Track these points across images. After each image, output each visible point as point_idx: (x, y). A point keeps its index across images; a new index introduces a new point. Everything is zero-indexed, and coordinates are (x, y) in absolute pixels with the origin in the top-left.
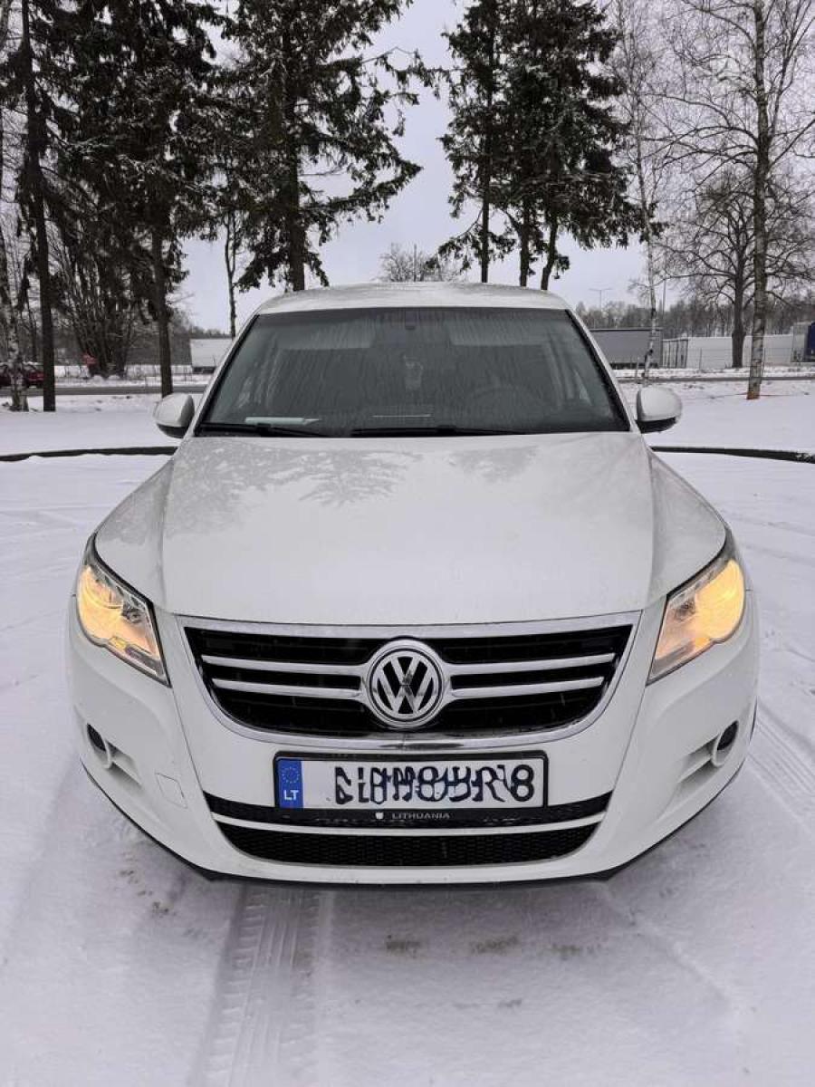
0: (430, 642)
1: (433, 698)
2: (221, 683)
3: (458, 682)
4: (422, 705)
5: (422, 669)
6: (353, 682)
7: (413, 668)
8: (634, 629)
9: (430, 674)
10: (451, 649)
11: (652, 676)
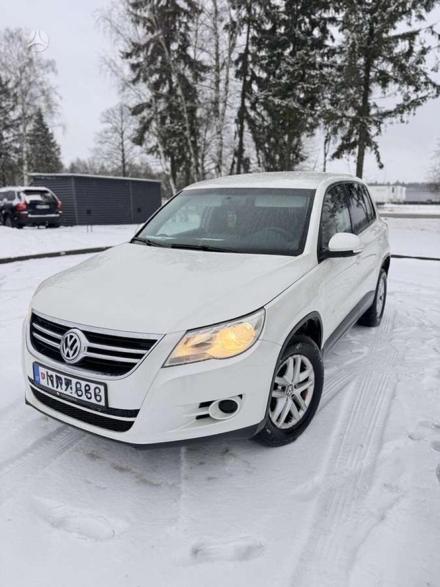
0: (84, 332)
1: (77, 353)
2: (35, 334)
3: (90, 349)
4: (73, 355)
5: (75, 341)
6: (58, 341)
7: (73, 339)
8: (157, 342)
9: (77, 344)
10: (92, 336)
11: (167, 365)
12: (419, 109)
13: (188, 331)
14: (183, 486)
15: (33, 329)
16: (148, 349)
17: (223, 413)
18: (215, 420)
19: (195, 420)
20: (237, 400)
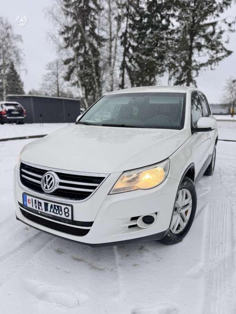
0: (57, 173)
1: (52, 187)
2: (23, 176)
3: (61, 184)
6: (39, 179)
7: (50, 178)
8: (105, 178)
9: (53, 180)
10: (61, 176)
11: (111, 193)
12: (220, 62)
13: (124, 172)
14: (119, 270)
15: (22, 173)
16: (99, 183)
17: (145, 224)
18: (141, 228)
19: (128, 228)
20: (154, 216)
